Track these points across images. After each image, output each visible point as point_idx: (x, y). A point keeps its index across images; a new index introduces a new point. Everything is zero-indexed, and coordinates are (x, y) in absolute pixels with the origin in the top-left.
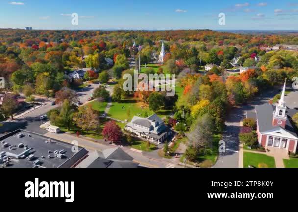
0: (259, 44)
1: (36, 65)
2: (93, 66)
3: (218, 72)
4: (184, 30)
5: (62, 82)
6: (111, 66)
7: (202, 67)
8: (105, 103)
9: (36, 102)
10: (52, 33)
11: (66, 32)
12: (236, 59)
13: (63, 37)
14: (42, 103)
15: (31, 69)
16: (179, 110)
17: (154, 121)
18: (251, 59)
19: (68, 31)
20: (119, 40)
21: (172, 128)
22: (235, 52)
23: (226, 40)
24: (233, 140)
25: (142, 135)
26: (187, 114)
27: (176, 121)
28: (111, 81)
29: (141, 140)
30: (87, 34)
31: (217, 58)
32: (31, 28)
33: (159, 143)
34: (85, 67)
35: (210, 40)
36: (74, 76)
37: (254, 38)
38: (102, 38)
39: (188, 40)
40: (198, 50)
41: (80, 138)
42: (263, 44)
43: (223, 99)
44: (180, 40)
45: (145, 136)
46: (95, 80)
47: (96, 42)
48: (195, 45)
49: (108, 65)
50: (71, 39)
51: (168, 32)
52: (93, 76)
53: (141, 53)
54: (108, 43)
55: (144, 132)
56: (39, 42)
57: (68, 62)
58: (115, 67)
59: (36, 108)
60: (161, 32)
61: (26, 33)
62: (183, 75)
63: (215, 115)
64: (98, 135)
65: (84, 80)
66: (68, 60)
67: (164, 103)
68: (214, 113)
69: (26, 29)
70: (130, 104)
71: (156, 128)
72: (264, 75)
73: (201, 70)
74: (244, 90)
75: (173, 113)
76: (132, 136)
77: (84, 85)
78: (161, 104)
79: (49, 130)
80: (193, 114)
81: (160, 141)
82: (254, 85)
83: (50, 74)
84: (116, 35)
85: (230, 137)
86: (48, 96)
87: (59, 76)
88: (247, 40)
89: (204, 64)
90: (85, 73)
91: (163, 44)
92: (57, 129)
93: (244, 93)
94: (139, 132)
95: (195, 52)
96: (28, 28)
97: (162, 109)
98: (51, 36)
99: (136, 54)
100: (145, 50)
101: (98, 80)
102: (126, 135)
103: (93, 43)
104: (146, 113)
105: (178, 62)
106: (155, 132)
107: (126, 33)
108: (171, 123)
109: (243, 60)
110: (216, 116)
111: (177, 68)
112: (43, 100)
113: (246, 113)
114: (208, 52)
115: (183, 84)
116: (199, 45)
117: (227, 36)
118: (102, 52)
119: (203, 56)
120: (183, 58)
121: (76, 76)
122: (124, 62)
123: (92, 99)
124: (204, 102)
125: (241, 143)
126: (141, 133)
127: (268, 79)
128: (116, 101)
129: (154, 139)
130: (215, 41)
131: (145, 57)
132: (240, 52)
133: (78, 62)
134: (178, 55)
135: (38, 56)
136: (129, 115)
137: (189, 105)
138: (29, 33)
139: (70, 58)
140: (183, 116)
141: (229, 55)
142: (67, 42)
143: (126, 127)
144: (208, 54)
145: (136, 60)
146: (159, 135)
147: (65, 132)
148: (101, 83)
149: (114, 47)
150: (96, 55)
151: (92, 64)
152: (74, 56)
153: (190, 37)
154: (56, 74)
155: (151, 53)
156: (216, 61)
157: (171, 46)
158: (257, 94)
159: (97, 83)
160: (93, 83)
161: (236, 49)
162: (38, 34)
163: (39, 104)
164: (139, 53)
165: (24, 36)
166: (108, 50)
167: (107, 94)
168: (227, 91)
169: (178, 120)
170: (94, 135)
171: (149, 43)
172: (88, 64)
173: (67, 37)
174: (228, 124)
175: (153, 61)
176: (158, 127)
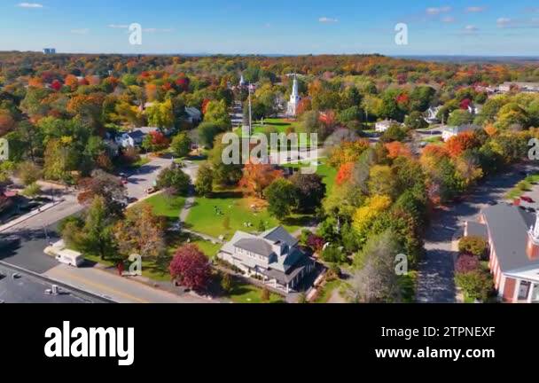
0: (472, 82)
1: (47, 123)
2: (161, 124)
3: (402, 136)
4: (333, 56)
5: (97, 156)
6: (196, 123)
7: (369, 124)
8: (180, 199)
9: (43, 196)
10: (92, 58)
11: (116, 58)
12: (434, 110)
13: (111, 67)
14: (56, 199)
15: (37, 130)
16: (328, 216)
17: (277, 243)
18: (461, 111)
19: (120, 56)
20: (213, 72)
21: (315, 255)
22: (431, 97)
23: (410, 74)
24: (442, 283)
25: (253, 273)
26: (346, 225)
27: (322, 240)
28: (194, 152)
29: (249, 284)
30: (155, 61)
31: (398, 108)
32: (53, 50)
33: (288, 289)
34: (146, 124)
35: (382, 72)
36: (124, 143)
37: (462, 69)
38: (183, 68)
39: (342, 73)
40: (360, 93)
41: (124, 279)
42: (479, 80)
43: (417, 194)
44: (326, 74)
45: (258, 274)
46: (164, 151)
47: (171, 77)
48: (355, 82)
49: (190, 120)
50: (126, 70)
51: (304, 58)
52: (160, 143)
53: (253, 98)
54: (193, 78)
55: (256, 267)
56: (65, 76)
57: (113, 116)
58: (203, 125)
60: (291, 58)
61: (44, 59)
62: (335, 142)
63: (404, 231)
64: (161, 270)
65: (143, 151)
66: (113, 111)
67: (297, 201)
68: (402, 227)
70: (229, 200)
71: (282, 259)
72: (493, 143)
73: (367, 131)
74: (457, 174)
75: (316, 221)
76: (233, 273)
77: (143, 161)
78: (292, 203)
79: (60, 260)
80: (357, 226)
81: (290, 287)
82: (475, 163)
83: (74, 140)
84: (208, 64)
85: (436, 278)
86: (70, 185)
87: (93, 143)
88: (449, 73)
89: (373, 119)
90: (145, 137)
91: (294, 81)
92: (79, 258)
93: (456, 181)
94: (246, 266)
95: (357, 98)
98: (89, 64)
99: (244, 99)
100: (261, 92)
101: (171, 150)
102: (219, 272)
103: (165, 78)
104: (262, 223)
105: (323, 115)
106: (280, 266)
107: (226, 60)
108: (314, 242)
109: (446, 113)
110: (407, 233)
111: (322, 127)
112: (58, 193)
114: (379, 97)
115: (334, 160)
116: (362, 83)
117: (413, 66)
118: (180, 97)
119: (371, 104)
120: (334, 108)
121: (128, 142)
122: (221, 116)
123: (156, 189)
124: (379, 201)
126: (250, 268)
127: (500, 152)
128: (203, 194)
129: (278, 282)
130: (391, 75)
131: (261, 106)
132: (439, 96)
133: (133, 114)
134: (323, 102)
135: (55, 104)
136: (227, 225)
137: (350, 208)
138: (50, 59)
139: (118, 107)
140: (336, 229)
141: (419, 102)
142: (118, 76)
143: (220, 252)
144: (380, 102)
145: (245, 110)
146: (288, 272)
147: (95, 263)
148: (176, 157)
149: (203, 86)
150: (168, 103)
151: (159, 118)
152: (124, 104)
153: (345, 68)
154: (85, 141)
155: (272, 98)
156: (396, 114)
157: (309, 85)
158: (480, 181)
159: (168, 156)
160: (161, 156)
161: (431, 91)
162: (66, 60)
163: (49, 201)
164: (249, 98)
165: (39, 65)
166: (192, 92)
167: (184, 179)
168: (424, 177)
169: (327, 238)
170: (155, 270)
171: (268, 79)
172: (152, 118)
173: (118, 66)
174: (429, 246)
175: (276, 112)
176: (285, 256)
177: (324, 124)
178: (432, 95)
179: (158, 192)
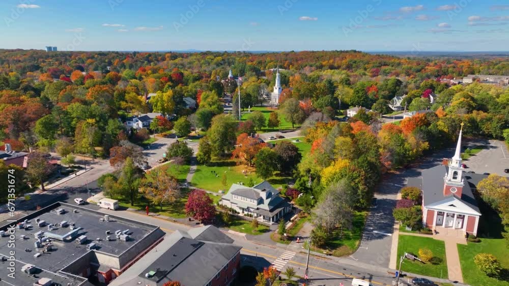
0: (439, 75)
1: (74, 108)
2: (163, 110)
3: (367, 119)
4: (313, 52)
5: (116, 134)
6: (194, 109)
7: (342, 111)
8: (186, 167)
9: (77, 165)
10: (91, 56)
11: (114, 55)
12: (399, 99)
13: (110, 64)
14: (87, 167)
15: (66, 113)
16: (302, 176)
17: (264, 190)
18: (422, 99)
19: (117, 53)
20: (204, 68)
21: (292, 202)
22: (397, 88)
23: (384, 68)
24: (385, 218)
25: (246, 213)
26: (315, 181)
27: (297, 192)
28: (193, 133)
29: (244, 219)
30: (152, 58)
31: (367, 97)
32: (55, 48)
33: (271, 223)
34: (151, 111)
35: (358, 67)
36: (135, 126)
37: (431, 64)
38: (176, 64)
39: (321, 67)
40: (335, 85)
41: (150, 217)
42: (445, 74)
43: (371, 158)
44: (307, 68)
45: (249, 213)
46: (168, 133)
47: (166, 72)
48: (332, 75)
49: (188, 107)
50: (124, 66)
51: (286, 54)
52: (165, 126)
53: (241, 89)
54: (186, 73)
55: (248, 208)
56: (70, 72)
57: (123, 104)
58: (200, 111)
59: (78, 174)
60: (274, 54)
61: (47, 57)
62: (311, 124)
63: (357, 180)
64: (177, 212)
65: (151, 132)
66: (124, 100)
67: (279, 166)
68: (356, 178)
69: (46, 49)
70: (225, 167)
71: (267, 202)
72: (440, 122)
73: (340, 117)
74: (406, 146)
75: (294, 181)
76: (231, 213)
77: (152, 140)
78: (275, 169)
79: (101, 205)
80: (323, 180)
81: (273, 220)
82: (423, 138)
83: (97, 122)
84: (199, 61)
85: (381, 216)
86: (95, 157)
87: (112, 125)
88: (419, 67)
89: (346, 106)
90: (152, 121)
91: (277, 74)
92: (115, 204)
93: (406, 150)
94: (240, 208)
95: (331, 88)
96: (49, 48)
97: (277, 175)
98: (89, 61)
99: (233, 91)
100: (247, 84)
101: (173, 131)
102: (221, 213)
103: (161, 72)
104: (251, 181)
105: (302, 103)
106: (265, 206)
107: (215, 57)
108: (291, 194)
109: (409, 101)
110: (359, 182)
111: (300, 112)
112: (87, 163)
113: (407, 181)
114: (352, 88)
115: (310, 137)
116: (337, 76)
117: (387, 61)
118: (178, 88)
119: (344, 93)
120: (312, 97)
121: (138, 125)
122: (214, 104)
123: (166, 160)
124: (342, 163)
125: (397, 223)
126: (243, 209)
127: (446, 130)
128: (203, 164)
129: (264, 218)
130: (365, 69)
131: (248, 95)
132: (406, 86)
133: (140, 102)
134: (302, 92)
135: (75, 94)
136: (224, 183)
137: (318, 168)
138: (53, 57)
139: (127, 97)
140: (309, 184)
141: (387, 92)
142: (118, 72)
143: (221, 200)
144: (352, 91)
145: (234, 100)
146: (271, 211)
147: (128, 208)
148: (178, 137)
149: (195, 79)
150: (170, 92)
151: (162, 106)
152: (133, 94)
153: (324, 63)
154: (106, 123)
155: (258, 89)
156: (365, 102)
157: (291, 78)
158: (426, 153)
159: (172, 136)
160: (166, 136)
161: (398, 83)
162: (68, 57)
163: (81, 168)
164: (238, 89)
165: (44, 62)
166: (187, 85)
167: (188, 152)
168: (379, 147)
169: (301, 190)
170: (172, 212)
171: (254, 73)
172: (156, 106)
173: (116, 62)
174: (378, 197)
175: (261, 102)
176: (269, 199)
177: (303, 110)
178: (399, 86)
179: (167, 162)
